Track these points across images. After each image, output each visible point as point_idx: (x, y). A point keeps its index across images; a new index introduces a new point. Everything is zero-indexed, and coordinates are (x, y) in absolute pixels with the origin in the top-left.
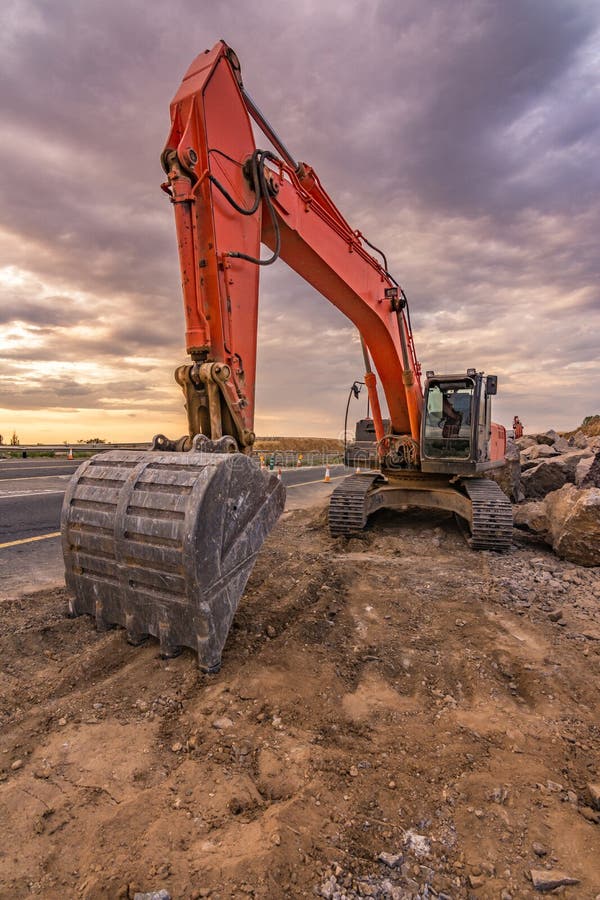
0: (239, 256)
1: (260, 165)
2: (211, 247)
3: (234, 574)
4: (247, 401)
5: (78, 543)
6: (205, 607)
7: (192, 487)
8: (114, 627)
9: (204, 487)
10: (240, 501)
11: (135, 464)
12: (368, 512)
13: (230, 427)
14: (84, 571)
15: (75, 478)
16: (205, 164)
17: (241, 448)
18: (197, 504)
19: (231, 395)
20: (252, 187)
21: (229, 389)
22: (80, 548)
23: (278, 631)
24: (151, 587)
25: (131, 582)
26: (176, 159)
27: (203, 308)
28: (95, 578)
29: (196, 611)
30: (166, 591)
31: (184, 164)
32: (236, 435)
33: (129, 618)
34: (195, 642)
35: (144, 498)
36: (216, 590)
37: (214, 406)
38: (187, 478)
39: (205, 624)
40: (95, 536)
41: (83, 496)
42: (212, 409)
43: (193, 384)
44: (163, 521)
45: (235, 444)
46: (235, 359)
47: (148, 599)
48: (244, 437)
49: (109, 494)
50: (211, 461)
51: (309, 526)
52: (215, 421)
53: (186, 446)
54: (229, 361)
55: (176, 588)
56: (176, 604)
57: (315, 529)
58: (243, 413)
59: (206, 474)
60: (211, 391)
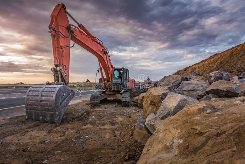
0: (65, 46)
1: (70, 27)
2: (59, 44)
3: (63, 108)
4: (67, 75)
5: (29, 104)
6: (57, 113)
7: (54, 91)
8: (37, 120)
9: (57, 91)
10: (65, 94)
11: (42, 87)
12: (100, 100)
13: (63, 80)
14: (30, 109)
15: (28, 91)
16: (58, 29)
17: (66, 84)
18: (56, 94)
19: (64, 74)
20: (68, 31)
21: (63, 73)
22: (29, 105)
23: (72, 120)
24: (46, 111)
25: (42, 110)
26: (52, 28)
27: (57, 56)
28: (33, 111)
29: (55, 114)
30: (49, 111)
31: (54, 29)
32: (65, 82)
33: (41, 118)
34: (55, 120)
35: (44, 94)
36: (59, 110)
37: (60, 76)
38: (54, 90)
39: (57, 116)
40: (33, 102)
41: (31, 94)
42: (59, 76)
43: (55, 71)
44: (49, 98)
45: (64, 83)
46: (65, 66)
47: (45, 113)
48: (66, 82)
49: (37, 93)
50: (58, 87)
51: (86, 104)
52: (60, 79)
53: (54, 84)
54: (63, 67)
55: (51, 110)
56: (51, 113)
57: (87, 104)
58: (66, 77)
59: (57, 89)
60: (59, 73)
